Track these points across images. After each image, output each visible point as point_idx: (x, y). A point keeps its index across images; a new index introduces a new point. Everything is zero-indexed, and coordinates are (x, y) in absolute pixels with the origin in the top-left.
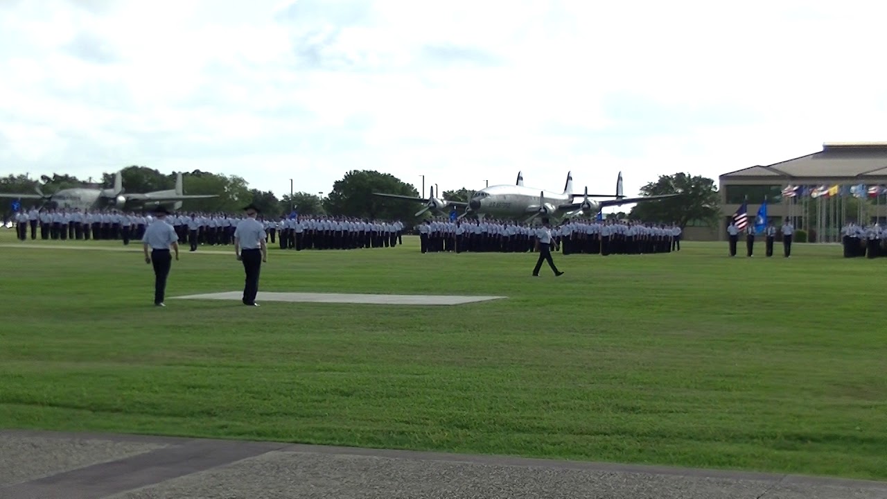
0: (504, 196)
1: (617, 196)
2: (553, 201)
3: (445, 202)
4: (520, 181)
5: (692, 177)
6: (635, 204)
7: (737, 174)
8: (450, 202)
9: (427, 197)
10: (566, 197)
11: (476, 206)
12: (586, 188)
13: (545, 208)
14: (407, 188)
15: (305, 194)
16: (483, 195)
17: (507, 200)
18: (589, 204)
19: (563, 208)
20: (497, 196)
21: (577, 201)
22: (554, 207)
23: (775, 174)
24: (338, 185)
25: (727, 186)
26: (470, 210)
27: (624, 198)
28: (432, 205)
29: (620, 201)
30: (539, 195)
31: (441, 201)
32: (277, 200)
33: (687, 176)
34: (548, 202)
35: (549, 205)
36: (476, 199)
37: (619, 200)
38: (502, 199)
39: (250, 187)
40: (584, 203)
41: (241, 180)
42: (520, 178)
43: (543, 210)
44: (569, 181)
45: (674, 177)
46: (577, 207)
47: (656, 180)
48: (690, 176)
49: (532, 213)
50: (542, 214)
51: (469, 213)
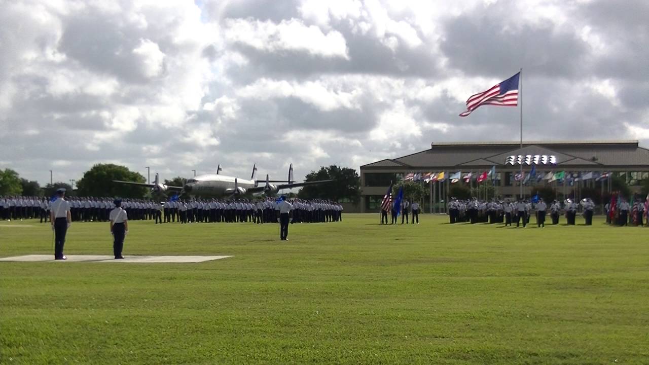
0: (208, 182)
1: (289, 182)
2: (243, 185)
3: (166, 187)
4: (219, 171)
6: (301, 188)
7: (370, 165)
8: (170, 187)
10: (252, 182)
11: (188, 189)
12: (268, 176)
13: (238, 191)
14: (135, 177)
15: (62, 183)
16: (194, 181)
17: (211, 185)
18: (269, 187)
19: (251, 190)
20: (203, 182)
21: (260, 185)
22: (245, 190)
23: (400, 165)
25: (366, 174)
26: (184, 192)
27: (294, 183)
28: (157, 189)
29: (291, 185)
30: (234, 181)
31: (163, 186)
32: (40, 187)
33: (338, 167)
34: (240, 186)
35: (240, 188)
36: (189, 185)
38: (207, 184)
39: (20, 177)
40: (266, 187)
41: (13, 172)
42: (219, 169)
43: (236, 192)
44: (255, 171)
45: (329, 168)
46: (261, 189)
47: (317, 171)
48: (340, 168)
49: (229, 193)
50: (236, 195)
51: (183, 195)
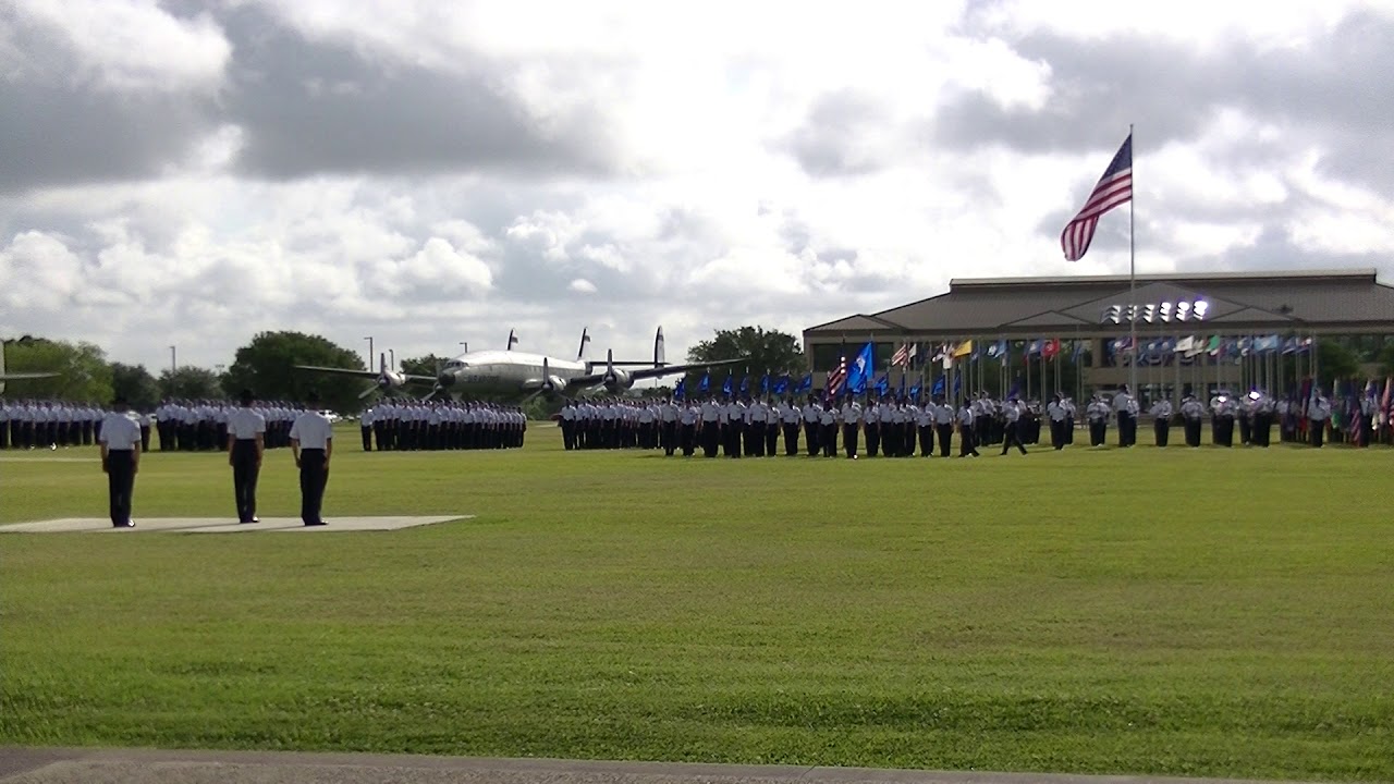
0: (490, 366)
1: (656, 363)
2: (561, 372)
3: (403, 377)
4: (513, 344)
5: (764, 332)
6: (682, 375)
7: (829, 327)
8: (410, 376)
9: (377, 370)
10: (581, 365)
11: (448, 381)
12: (610, 351)
13: (551, 383)
14: (346, 358)
15: (195, 369)
16: (458, 364)
17: (494, 373)
18: (614, 375)
19: (577, 383)
20: (478, 366)
21: (599, 371)
22: (563, 381)
23: (885, 327)
24: (243, 354)
25: (815, 346)
26: (439, 387)
27: (666, 366)
28: (383, 381)
29: (660, 370)
30: (542, 364)
31: (397, 375)
32: (151, 378)
33: (757, 331)
34: (554, 374)
35: (555, 379)
36: (447, 372)
37: (659, 368)
38: (487, 371)
39: (109, 359)
40: (607, 375)
41: (95, 350)
42: (512, 339)
43: (546, 386)
44: (586, 342)
45: (739, 333)
46: (598, 379)
47: (712, 338)
48: (761, 331)
49: (532, 389)
50: (545, 392)
51: (439, 392)
